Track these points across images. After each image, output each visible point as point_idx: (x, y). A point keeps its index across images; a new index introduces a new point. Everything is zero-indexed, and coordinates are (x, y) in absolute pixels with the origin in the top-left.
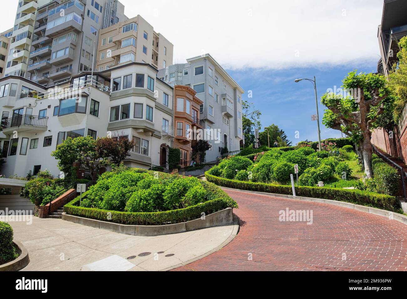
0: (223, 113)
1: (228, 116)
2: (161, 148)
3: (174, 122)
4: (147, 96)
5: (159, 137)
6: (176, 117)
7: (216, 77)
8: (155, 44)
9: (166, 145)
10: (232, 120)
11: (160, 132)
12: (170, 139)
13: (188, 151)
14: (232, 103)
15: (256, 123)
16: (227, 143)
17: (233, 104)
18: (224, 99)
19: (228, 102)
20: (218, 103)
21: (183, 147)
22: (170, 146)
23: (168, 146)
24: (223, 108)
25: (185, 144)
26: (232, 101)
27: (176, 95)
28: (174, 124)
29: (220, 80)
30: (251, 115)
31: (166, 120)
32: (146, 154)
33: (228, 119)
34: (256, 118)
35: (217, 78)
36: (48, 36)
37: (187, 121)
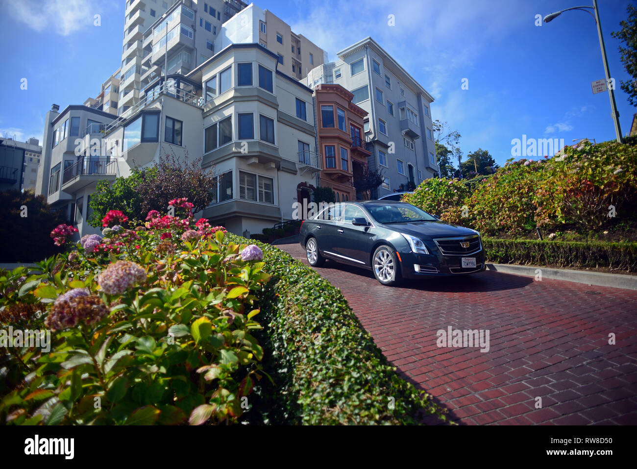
0: (403, 132)
1: (411, 135)
2: (298, 191)
3: (318, 146)
4: (260, 100)
5: (294, 172)
6: (321, 137)
7: (386, 76)
8: (295, 49)
9: (308, 185)
10: (418, 142)
11: (294, 164)
12: (313, 175)
13: (349, 193)
14: (416, 116)
15: (454, 152)
16: (413, 178)
17: (418, 117)
18: (403, 109)
19: (408, 114)
20: (394, 115)
21: (339, 186)
22: (315, 186)
23: (311, 186)
24: (403, 124)
25: (342, 182)
26: (416, 112)
27: (320, 102)
28: (319, 149)
29: (393, 81)
30: (446, 140)
31: (304, 143)
32: (270, 202)
33: (413, 141)
34: (454, 143)
35: (389, 79)
36: (155, 64)
37: (343, 143)
